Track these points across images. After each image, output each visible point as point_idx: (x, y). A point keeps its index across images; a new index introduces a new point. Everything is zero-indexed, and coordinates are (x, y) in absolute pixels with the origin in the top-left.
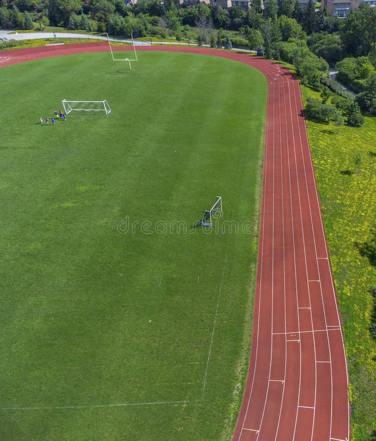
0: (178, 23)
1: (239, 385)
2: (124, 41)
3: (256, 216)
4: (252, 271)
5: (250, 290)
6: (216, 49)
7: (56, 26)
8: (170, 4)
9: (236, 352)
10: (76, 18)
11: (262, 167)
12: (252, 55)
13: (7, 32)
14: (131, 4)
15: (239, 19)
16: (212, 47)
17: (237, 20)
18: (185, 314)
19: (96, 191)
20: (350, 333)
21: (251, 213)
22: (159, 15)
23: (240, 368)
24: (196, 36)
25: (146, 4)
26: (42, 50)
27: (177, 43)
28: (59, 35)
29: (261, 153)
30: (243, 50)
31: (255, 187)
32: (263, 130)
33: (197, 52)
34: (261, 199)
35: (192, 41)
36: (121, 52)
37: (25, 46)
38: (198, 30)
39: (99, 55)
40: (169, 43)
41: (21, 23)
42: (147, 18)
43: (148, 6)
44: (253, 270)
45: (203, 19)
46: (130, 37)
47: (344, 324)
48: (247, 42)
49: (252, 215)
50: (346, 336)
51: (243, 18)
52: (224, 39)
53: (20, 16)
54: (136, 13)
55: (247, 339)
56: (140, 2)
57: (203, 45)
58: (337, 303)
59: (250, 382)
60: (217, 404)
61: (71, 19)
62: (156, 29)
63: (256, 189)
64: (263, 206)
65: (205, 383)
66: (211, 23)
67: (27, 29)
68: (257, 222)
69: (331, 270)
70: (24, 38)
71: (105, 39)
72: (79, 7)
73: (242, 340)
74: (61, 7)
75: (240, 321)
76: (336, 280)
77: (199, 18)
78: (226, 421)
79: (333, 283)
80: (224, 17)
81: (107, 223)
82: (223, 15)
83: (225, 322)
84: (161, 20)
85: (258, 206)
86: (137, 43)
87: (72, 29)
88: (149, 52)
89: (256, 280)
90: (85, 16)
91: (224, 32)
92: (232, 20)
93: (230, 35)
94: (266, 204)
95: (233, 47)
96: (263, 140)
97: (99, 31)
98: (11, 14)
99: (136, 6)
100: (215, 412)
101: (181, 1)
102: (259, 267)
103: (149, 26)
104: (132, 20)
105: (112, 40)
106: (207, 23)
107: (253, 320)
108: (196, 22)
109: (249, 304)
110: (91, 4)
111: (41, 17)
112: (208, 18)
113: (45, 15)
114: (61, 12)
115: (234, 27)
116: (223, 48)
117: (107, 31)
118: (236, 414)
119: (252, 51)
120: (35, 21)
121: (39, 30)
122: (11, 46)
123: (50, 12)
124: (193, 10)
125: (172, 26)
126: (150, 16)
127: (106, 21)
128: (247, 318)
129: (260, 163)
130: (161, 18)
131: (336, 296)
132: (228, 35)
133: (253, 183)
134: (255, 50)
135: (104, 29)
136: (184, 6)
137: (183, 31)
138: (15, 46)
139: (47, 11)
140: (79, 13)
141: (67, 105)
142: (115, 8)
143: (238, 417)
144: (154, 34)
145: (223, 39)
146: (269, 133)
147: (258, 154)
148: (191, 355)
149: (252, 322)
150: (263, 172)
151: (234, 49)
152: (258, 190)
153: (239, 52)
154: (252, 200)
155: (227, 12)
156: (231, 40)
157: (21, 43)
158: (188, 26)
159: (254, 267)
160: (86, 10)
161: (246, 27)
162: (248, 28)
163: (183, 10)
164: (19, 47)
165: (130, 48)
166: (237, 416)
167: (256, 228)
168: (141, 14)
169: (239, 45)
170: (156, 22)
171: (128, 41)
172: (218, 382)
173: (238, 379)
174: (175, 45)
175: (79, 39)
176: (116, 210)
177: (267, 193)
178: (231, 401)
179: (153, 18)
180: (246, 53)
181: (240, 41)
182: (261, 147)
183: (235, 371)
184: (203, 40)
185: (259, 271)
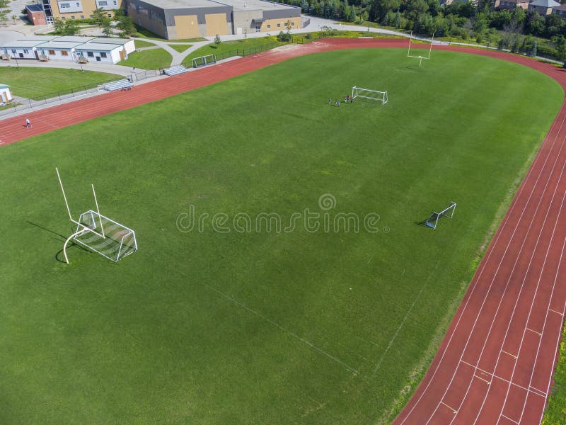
0: (485, 26)
1: (409, 387)
2: (424, 39)
3: (488, 235)
4: (460, 288)
5: (452, 306)
6: (516, 55)
7: (373, 21)
8: (484, 7)
9: (416, 356)
10: (391, 15)
11: (518, 186)
12: (557, 65)
13: (333, 22)
14: (445, 5)
15: (555, 28)
16: (512, 52)
17: (552, 28)
18: (381, 298)
19: (349, 167)
20: (556, 407)
21: (484, 229)
22: (468, 17)
23: (415, 372)
24: (500, 40)
25: (459, 6)
26: (354, 41)
27: (476, 45)
28: (373, 30)
29: (524, 171)
30: (548, 60)
31: (500, 205)
32: (536, 147)
33: (494, 56)
34: (501, 220)
35: (492, 44)
36: (418, 50)
37: (343, 37)
38: (503, 34)
39: (397, 50)
40: (467, 44)
41: (346, 16)
42: (455, 18)
43: (461, 7)
44: (463, 288)
45: (514, 23)
46: (431, 36)
47: (554, 394)
48: (556, 51)
49: (485, 233)
50: (550, 408)
51: (560, 27)
52: (530, 46)
53: (348, 9)
54: (446, 13)
55: (431, 351)
56: (454, 4)
57: (504, 50)
58: (555, 369)
59: (420, 391)
60: (382, 391)
61: (387, 16)
62: (460, 29)
63: (500, 208)
64: (501, 227)
65: (378, 366)
66: (520, 28)
67: (349, 22)
68: (487, 241)
69: (563, 329)
70: (344, 29)
71: (408, 36)
72: (398, 5)
73: (426, 348)
74: (382, 5)
75: (431, 331)
76: (563, 343)
77: (509, 22)
78: (386, 411)
79: (559, 345)
80: (538, 23)
81: (347, 196)
82: (538, 21)
83: (416, 323)
84: (468, 22)
85: (495, 226)
86: (435, 42)
87: (384, 25)
88: (442, 52)
89: (462, 299)
90: (399, 14)
91: (532, 38)
92: (547, 27)
93: (538, 42)
94: (507, 226)
95: (537, 55)
96: (531, 158)
97: (406, 29)
98: (341, 7)
99: (449, 6)
100: (378, 397)
101: (497, 4)
102: (471, 288)
103: (454, 27)
104: (440, 20)
105: (414, 38)
106: (517, 28)
107: (444, 336)
108: (504, 26)
109: (445, 319)
110: (409, 3)
111: (363, 12)
112: (519, 23)
113: (367, 11)
114: (382, 9)
115: (546, 35)
116: (525, 54)
117: (413, 29)
118: (397, 411)
119: (558, 62)
120: (358, 15)
121: (358, 23)
122: (332, 35)
123: (372, 8)
124: (507, 14)
125: (477, 28)
126: (459, 17)
127: (416, 20)
128: (439, 330)
129: (517, 181)
130: (469, 20)
131: (557, 361)
132: (536, 42)
133: (500, 200)
134: (563, 61)
135: (411, 27)
136: (498, 9)
137: (486, 34)
138: (336, 35)
139: (369, 7)
140: (395, 11)
141: (356, 91)
142: (428, 7)
143: (398, 416)
144: (455, 34)
145: (528, 46)
146: (544, 152)
147: (518, 171)
148: (374, 335)
149: (443, 338)
150: (516, 192)
151: (537, 57)
152: (502, 209)
153: (541, 61)
154: (491, 217)
155: (543, 19)
156: (537, 48)
157: (341, 33)
158: (494, 29)
159: (464, 286)
160: (402, 8)
161: (561, 37)
162: (563, 37)
163: (496, 13)
164: (338, 36)
165: (427, 46)
166: (397, 413)
167: (483, 247)
168: (451, 16)
169: (545, 53)
170: (462, 23)
171: (428, 40)
172: (390, 372)
173: (409, 382)
174: (473, 47)
175: (387, 35)
176: (357, 188)
177: (512, 215)
178: (397, 397)
179: (461, 19)
180: (550, 63)
181: (548, 50)
182: (527, 164)
183: (410, 373)
184: (505, 44)
185: (469, 291)
